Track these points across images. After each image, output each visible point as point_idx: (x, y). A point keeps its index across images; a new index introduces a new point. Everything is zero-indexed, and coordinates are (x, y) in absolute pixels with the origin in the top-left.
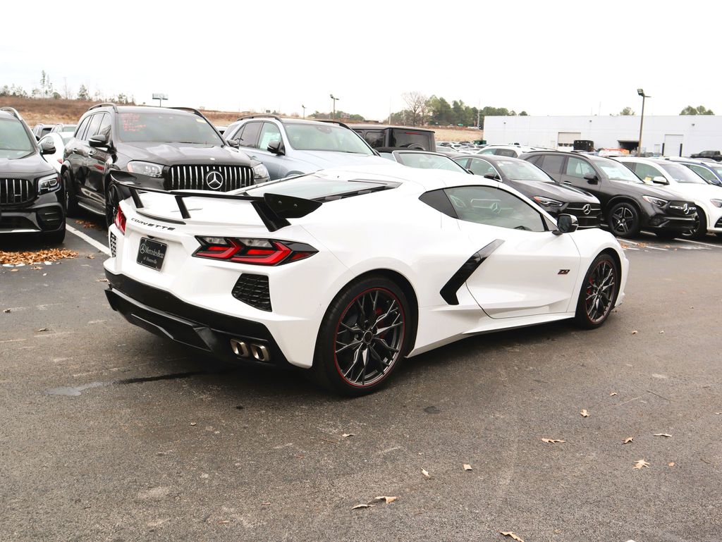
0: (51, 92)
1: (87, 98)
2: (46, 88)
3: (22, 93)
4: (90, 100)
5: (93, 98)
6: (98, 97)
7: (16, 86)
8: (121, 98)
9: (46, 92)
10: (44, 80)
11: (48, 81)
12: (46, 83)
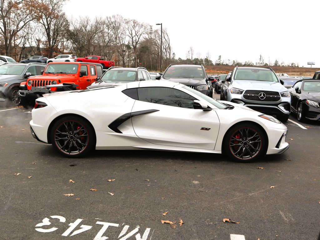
0: (263, 63)
1: (278, 65)
2: (261, 62)
3: (252, 64)
4: (279, 66)
5: (281, 65)
6: (283, 65)
7: (250, 62)
8: (293, 64)
9: (261, 63)
10: (260, 59)
11: (262, 59)
12: (261, 60)
